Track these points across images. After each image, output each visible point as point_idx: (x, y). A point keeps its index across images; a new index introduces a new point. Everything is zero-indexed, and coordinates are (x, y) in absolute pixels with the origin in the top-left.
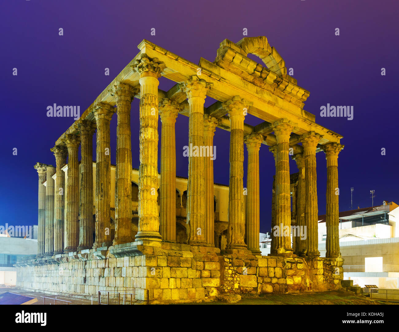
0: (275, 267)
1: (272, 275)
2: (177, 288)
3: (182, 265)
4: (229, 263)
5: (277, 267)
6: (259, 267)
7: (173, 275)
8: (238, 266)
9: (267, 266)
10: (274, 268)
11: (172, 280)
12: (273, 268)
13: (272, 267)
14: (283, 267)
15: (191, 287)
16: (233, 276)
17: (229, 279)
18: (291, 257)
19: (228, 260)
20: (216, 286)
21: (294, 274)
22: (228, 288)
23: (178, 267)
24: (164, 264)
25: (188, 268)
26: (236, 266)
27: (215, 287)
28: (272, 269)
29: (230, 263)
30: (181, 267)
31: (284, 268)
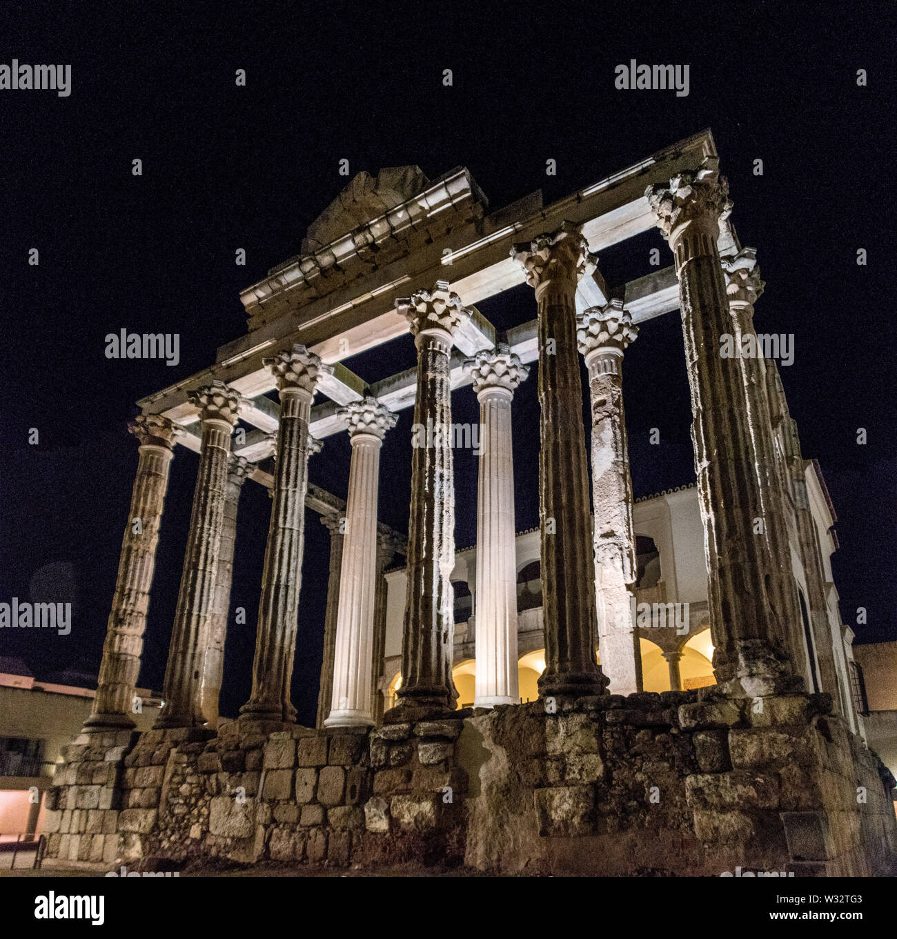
0: (323, 766)
1: (304, 794)
2: (79, 833)
3: (94, 781)
4: (184, 765)
5: (327, 764)
6: (268, 771)
7: (80, 804)
8: (209, 773)
9: (291, 764)
10: (318, 769)
11: (77, 813)
12: (313, 770)
13: (310, 767)
14: (355, 762)
15: (99, 831)
16: (193, 800)
17: (176, 811)
18: (402, 718)
19: (185, 758)
20: (141, 831)
21: (401, 787)
22: (173, 838)
23: (88, 784)
24: (72, 780)
25: (102, 785)
26: (204, 773)
27: (141, 835)
28: (307, 776)
29: (189, 764)
30: (92, 784)
31: (358, 766)
